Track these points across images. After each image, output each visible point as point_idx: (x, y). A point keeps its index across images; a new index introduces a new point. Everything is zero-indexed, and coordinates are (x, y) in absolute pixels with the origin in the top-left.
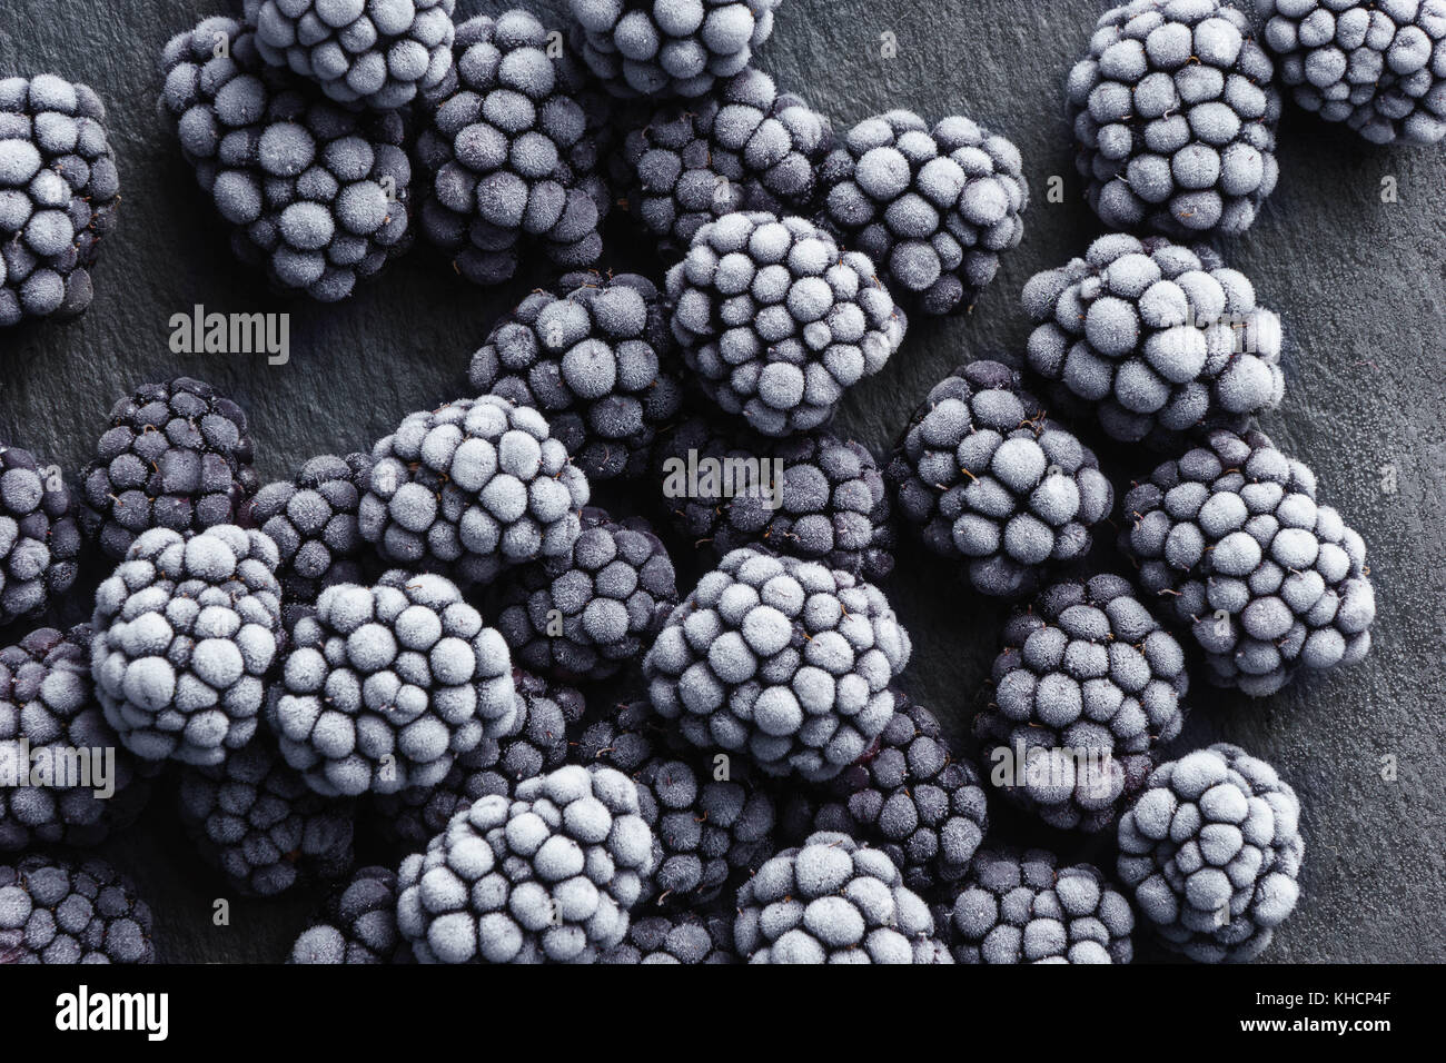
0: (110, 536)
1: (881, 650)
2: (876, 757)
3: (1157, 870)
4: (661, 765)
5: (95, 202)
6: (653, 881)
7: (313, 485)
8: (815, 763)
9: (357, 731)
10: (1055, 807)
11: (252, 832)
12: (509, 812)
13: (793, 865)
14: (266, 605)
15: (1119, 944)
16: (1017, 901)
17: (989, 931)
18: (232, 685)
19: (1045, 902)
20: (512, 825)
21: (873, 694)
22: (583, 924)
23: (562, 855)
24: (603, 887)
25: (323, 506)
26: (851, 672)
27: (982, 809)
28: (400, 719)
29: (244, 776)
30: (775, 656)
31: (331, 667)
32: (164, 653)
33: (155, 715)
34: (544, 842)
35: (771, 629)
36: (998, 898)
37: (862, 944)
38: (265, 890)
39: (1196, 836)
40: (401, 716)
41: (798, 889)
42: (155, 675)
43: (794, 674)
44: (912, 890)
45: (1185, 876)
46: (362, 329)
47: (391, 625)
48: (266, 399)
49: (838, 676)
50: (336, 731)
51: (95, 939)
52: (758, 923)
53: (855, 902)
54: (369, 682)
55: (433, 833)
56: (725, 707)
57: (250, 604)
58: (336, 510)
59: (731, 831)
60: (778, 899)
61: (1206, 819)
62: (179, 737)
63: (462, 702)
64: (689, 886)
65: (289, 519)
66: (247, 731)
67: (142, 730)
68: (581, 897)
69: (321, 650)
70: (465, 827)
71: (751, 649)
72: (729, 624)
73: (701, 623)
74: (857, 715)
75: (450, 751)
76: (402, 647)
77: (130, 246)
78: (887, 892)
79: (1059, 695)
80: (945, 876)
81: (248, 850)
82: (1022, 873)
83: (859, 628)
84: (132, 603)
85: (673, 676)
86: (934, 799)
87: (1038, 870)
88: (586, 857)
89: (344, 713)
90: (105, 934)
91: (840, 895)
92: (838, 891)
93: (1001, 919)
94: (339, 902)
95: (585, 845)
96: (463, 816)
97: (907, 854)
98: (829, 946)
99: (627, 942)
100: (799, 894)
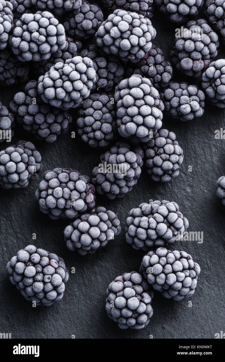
1: (149, 32)
2: (148, 58)
3: (211, 85)
4: (99, 58)
6: (96, 84)
8: (134, 58)
9: (29, 46)
10: (187, 71)
11: (5, 70)
12: (64, 66)
13: (128, 81)
14: (10, 18)
15: (201, 102)
16: (179, 91)
17: (172, 98)
18: (1, 34)
19: (185, 92)
20: (64, 68)
21: (147, 42)
22: (80, 91)
23: (76, 75)
24: (84, 83)
26: (142, 36)
27: (171, 71)
28: (39, 43)
29: (4, 57)
30: (125, 32)
31: (24, 31)
34: (71, 72)
35: (124, 26)
36: (174, 91)
37: (143, 98)
38: (8, 84)
39: (220, 77)
40: (39, 42)
43: (129, 36)
44: (154, 87)
45: (217, 86)
47: (38, 22)
49: (139, 37)
50: (25, 45)
52: (120, 94)
53: (142, 89)
54: (32, 35)
55: (46, 71)
56: (113, 44)
57: (6, 17)
59: (114, 74)
60: (124, 88)
61: (222, 73)
63: (54, 40)
64: (104, 86)
66: (4, 45)
68: (79, 85)
69: (22, 28)
70: (53, 69)
71: (120, 30)
72: (115, 25)
73: (108, 25)
74: (143, 47)
75: (50, 51)
76: (40, 27)
78: (149, 87)
79: (190, 45)
80: (163, 86)
81: (4, 74)
82: (180, 86)
83: (145, 27)
85: (102, 37)
86: (161, 68)
87: (184, 86)
88: (81, 76)
89: (26, 41)
91: (138, 87)
92: (138, 86)
93: (175, 96)
94: (25, 88)
95: (81, 73)
96: (53, 67)
97: (154, 80)
98: (136, 99)
99: (90, 98)
100: (129, 87)
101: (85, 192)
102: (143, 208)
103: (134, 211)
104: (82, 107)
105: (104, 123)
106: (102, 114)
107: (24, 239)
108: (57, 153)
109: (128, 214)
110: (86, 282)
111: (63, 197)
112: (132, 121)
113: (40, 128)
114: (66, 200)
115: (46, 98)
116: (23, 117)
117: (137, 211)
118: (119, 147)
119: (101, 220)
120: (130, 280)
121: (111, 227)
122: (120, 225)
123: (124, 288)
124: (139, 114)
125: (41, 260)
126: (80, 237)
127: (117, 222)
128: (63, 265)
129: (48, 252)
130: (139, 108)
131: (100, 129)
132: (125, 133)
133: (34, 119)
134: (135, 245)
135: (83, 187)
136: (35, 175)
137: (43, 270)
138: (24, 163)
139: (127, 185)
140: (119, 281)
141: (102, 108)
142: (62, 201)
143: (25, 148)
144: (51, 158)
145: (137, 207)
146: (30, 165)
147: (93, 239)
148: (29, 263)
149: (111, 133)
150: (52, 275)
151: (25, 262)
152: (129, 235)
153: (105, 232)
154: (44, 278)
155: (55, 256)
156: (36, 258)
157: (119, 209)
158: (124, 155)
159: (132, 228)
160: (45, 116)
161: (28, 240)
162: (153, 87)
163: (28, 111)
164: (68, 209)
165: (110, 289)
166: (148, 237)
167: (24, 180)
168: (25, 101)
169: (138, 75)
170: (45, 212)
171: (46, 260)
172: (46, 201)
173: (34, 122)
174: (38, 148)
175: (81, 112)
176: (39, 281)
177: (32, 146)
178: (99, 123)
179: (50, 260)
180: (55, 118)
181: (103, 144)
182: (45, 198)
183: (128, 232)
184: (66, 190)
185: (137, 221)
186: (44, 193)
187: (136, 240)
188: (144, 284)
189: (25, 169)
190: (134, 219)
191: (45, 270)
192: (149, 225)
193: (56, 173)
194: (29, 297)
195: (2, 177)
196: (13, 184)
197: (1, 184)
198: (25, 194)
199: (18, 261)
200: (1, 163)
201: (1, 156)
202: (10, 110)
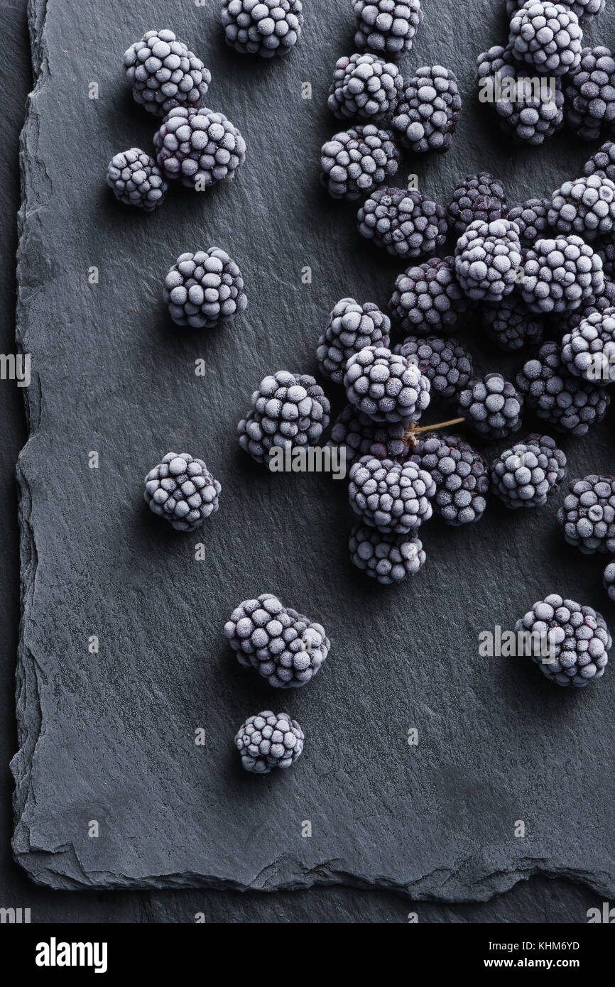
0: (460, 225)
5: (454, 110)
7: (530, 208)
9: (551, 289)
11: (510, 327)
12: (602, 318)
14: (516, 245)
18: (507, 272)
20: (604, 322)
25: (534, 214)
28: (566, 284)
29: (508, 307)
31: (541, 266)
32: (483, 260)
33: (479, 282)
38: (514, 347)
42: (481, 267)
46: (542, 159)
47: (562, 251)
48: (509, 182)
50: (543, 288)
51: (454, 364)
54: (555, 271)
55: (573, 328)
57: (511, 244)
58: (538, 216)
62: (488, 291)
63: (587, 279)
65: (523, 219)
66: (511, 289)
67: (474, 288)
69: (537, 261)
70: (586, 323)
75: (582, 297)
76: (567, 259)
77: (461, 129)
81: (508, 333)
84: (471, 244)
89: (546, 282)
90: (457, 362)
94: (539, 353)
96: (585, 320)
107: (538, 585)
111: (603, 520)
113: (564, 415)
114: (609, 524)
115: (576, 368)
116: (538, 398)
125: (571, 617)
128: (603, 623)
129: (580, 605)
133: (556, 401)
136: (558, 487)
137: (575, 633)
138: (543, 469)
142: (602, 527)
143: (542, 446)
146: (551, 472)
148: (554, 622)
150: (589, 640)
151: (547, 621)
154: (578, 645)
155: (590, 610)
156: (564, 614)
160: (573, 395)
163: (546, 388)
167: (542, 495)
168: (541, 373)
170: (575, 543)
171: (578, 618)
172: (576, 526)
173: (556, 406)
174: (561, 445)
176: (571, 650)
177: (552, 442)
179: (584, 616)
180: (588, 399)
182: (575, 522)
184: (609, 509)
186: (572, 514)
189: (544, 477)
191: (579, 633)
193: (591, 483)
194: (553, 674)
195: (508, 490)
196: (524, 501)
197: (505, 500)
198: (536, 515)
199: (537, 619)
200: (507, 470)
201: (506, 458)
202: (518, 389)
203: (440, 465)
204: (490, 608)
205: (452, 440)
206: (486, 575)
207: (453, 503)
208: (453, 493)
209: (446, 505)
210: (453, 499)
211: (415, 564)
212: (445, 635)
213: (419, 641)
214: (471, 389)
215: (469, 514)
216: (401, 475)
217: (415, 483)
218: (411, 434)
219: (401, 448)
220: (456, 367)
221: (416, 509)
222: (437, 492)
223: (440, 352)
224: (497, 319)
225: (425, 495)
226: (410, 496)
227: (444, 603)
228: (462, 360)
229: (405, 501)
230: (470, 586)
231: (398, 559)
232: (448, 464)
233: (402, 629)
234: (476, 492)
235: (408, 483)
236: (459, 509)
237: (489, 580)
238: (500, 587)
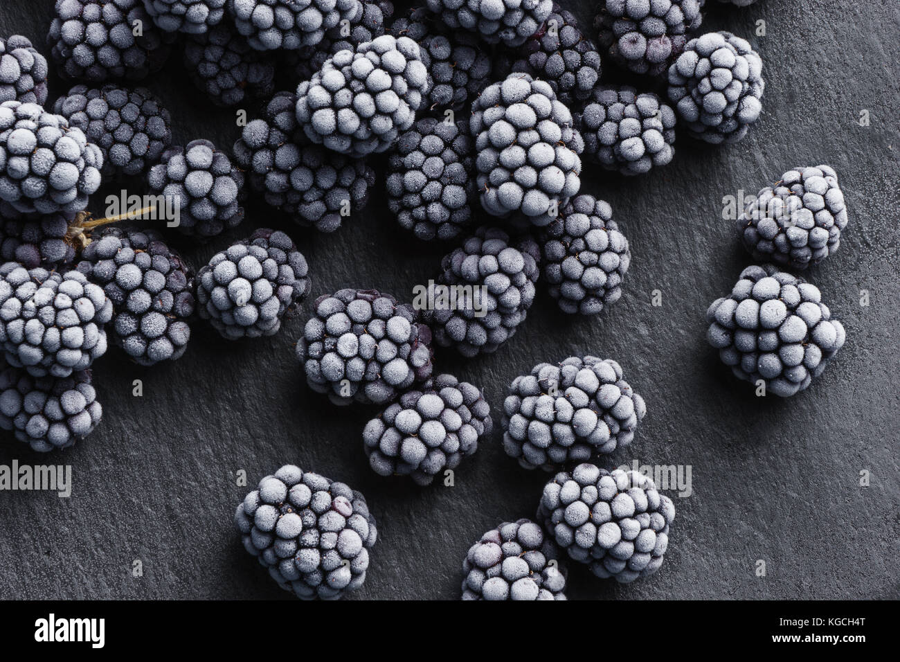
2: (543, 35)
3: (689, 94)
4: (432, 38)
6: (427, 97)
8: (512, 35)
9: (275, 16)
10: (635, 61)
11: (222, 71)
12: (353, 58)
13: (500, 89)
15: (668, 132)
16: (616, 109)
17: (601, 125)
19: (630, 109)
20: (355, 64)
22: (392, 115)
23: (380, 78)
24: (401, 97)
27: (598, 62)
28: (297, 8)
29: (216, 42)
33: (171, 6)
34: (371, 72)
36: (606, 108)
37: (535, 128)
38: (228, 101)
39: (708, 75)
40: (297, 6)
41: (503, 100)
44: (561, 102)
45: (702, 95)
50: (264, 14)
51: (141, 126)
52: (482, 118)
53: (532, 106)
55: (313, 71)
56: (465, 5)
59: (468, 72)
60: (492, 105)
61: (713, 66)
62: (183, 18)
64: (447, 100)
66: (218, 15)
67: (164, 14)
68: (390, 100)
70: (331, 66)
74: (534, 10)
75: (323, 26)
78: (548, 101)
79: (638, 3)
80: (579, 97)
81: (220, 80)
82: (619, 96)
86: (574, 57)
87: (627, 95)
88: (393, 80)
89: (268, 5)
90: (146, 123)
91: (524, 103)
92: (523, 100)
93: (608, 119)
94: (266, 109)
95: (393, 74)
96: (329, 61)
97: (559, 85)
98: (519, 129)
99: (414, 128)
100: (503, 102)
101: (410, 342)
102: (540, 375)
103: (521, 384)
104: (399, 151)
105: (449, 185)
106: (443, 164)
107: (274, 452)
108: (344, 255)
109: (507, 388)
110: (417, 544)
111: (359, 355)
112: (512, 179)
113: (303, 201)
114: (367, 362)
115: (315, 133)
116: (264, 176)
117: (528, 382)
118: (483, 240)
119: (448, 405)
120: (516, 539)
121: (471, 421)
122: (490, 414)
123: (504, 556)
124: (528, 162)
125: (313, 498)
126: (399, 446)
127: (484, 408)
128: (363, 508)
129: (328, 481)
130: (527, 148)
131: (439, 199)
132: (496, 207)
133: (289, 181)
134: (525, 459)
135: (403, 331)
136: (295, 307)
137: (317, 522)
138: (269, 280)
139: (503, 325)
140: (491, 542)
141: (442, 152)
142: (357, 365)
143: (272, 246)
144: (330, 268)
145: (528, 373)
146: (283, 285)
147: (430, 449)
148: (286, 507)
149: (463, 207)
150: (339, 532)
151: (276, 505)
152: (511, 437)
153: (457, 432)
154: (322, 539)
155: (344, 488)
156: (302, 494)
157: (486, 379)
158: (496, 255)
159: (518, 421)
160: (314, 172)
161: (282, 452)
162: (558, 99)
163: (274, 161)
164: (371, 382)
165: (472, 561)
166: (555, 441)
167: (269, 320)
168: (267, 140)
169: (523, 74)
170: (320, 390)
171: (323, 500)
172: (320, 364)
173: (290, 188)
174: (299, 245)
175: (396, 162)
176: (311, 547)
177: (287, 241)
178: (436, 185)
179: (333, 498)
180: (338, 177)
181: (447, 231)
182: (319, 359)
183: (508, 430)
184: (367, 339)
185: (527, 404)
186: (315, 347)
187: (526, 448)
188: (548, 547)
189: (271, 293)
190: (521, 402)
191: (324, 521)
192: (555, 415)
193: (343, 301)
194: (289, 583)
195: (220, 312)
196: (246, 328)
197: (219, 327)
198: (272, 349)
199: (262, 502)
200: (217, 283)
201: (215, 265)
202: (234, 161)
203: (118, 276)
204: (202, 487)
205: (137, 238)
206: (196, 437)
207: (139, 332)
208: (139, 316)
209: (129, 335)
210: (139, 325)
211: (84, 422)
212: (136, 526)
213: (98, 535)
214: (166, 162)
215: (164, 347)
216: (57, 291)
217: (78, 302)
218: (78, 231)
219: (62, 250)
220: (144, 131)
221: (79, 341)
222: (115, 317)
223: (119, 109)
224: (204, 60)
225: (95, 320)
226: (69, 322)
227: (134, 479)
228: (153, 121)
229: (61, 329)
230: (173, 454)
231: (58, 414)
232: (131, 274)
233: (72, 518)
234: (173, 316)
235: (68, 302)
236: (149, 340)
237: (201, 444)
238: (217, 455)
